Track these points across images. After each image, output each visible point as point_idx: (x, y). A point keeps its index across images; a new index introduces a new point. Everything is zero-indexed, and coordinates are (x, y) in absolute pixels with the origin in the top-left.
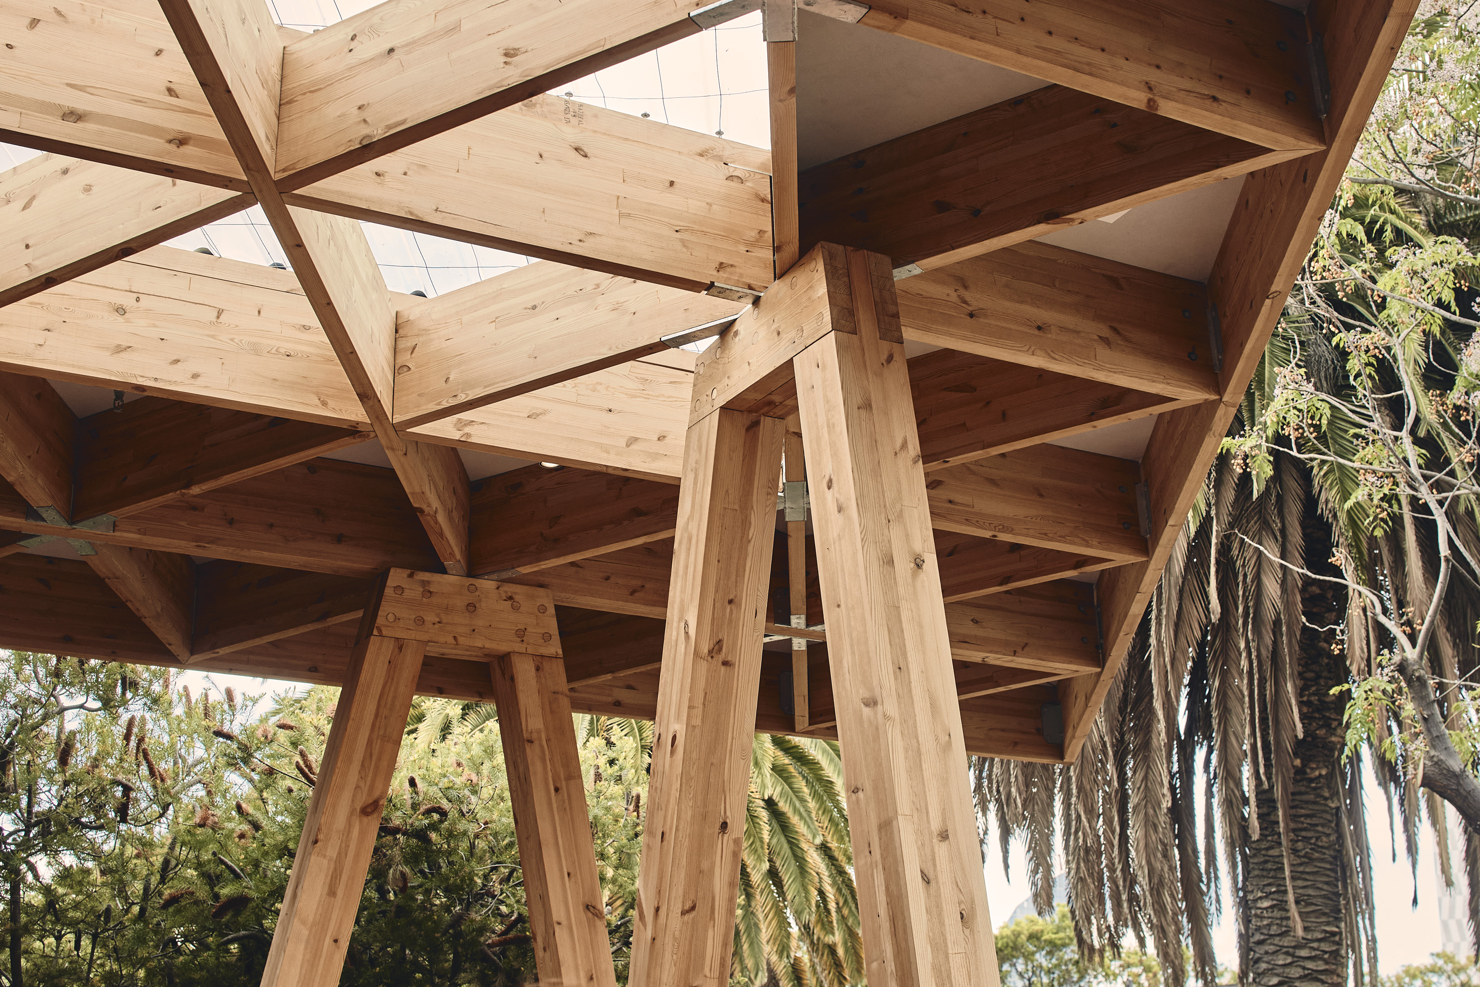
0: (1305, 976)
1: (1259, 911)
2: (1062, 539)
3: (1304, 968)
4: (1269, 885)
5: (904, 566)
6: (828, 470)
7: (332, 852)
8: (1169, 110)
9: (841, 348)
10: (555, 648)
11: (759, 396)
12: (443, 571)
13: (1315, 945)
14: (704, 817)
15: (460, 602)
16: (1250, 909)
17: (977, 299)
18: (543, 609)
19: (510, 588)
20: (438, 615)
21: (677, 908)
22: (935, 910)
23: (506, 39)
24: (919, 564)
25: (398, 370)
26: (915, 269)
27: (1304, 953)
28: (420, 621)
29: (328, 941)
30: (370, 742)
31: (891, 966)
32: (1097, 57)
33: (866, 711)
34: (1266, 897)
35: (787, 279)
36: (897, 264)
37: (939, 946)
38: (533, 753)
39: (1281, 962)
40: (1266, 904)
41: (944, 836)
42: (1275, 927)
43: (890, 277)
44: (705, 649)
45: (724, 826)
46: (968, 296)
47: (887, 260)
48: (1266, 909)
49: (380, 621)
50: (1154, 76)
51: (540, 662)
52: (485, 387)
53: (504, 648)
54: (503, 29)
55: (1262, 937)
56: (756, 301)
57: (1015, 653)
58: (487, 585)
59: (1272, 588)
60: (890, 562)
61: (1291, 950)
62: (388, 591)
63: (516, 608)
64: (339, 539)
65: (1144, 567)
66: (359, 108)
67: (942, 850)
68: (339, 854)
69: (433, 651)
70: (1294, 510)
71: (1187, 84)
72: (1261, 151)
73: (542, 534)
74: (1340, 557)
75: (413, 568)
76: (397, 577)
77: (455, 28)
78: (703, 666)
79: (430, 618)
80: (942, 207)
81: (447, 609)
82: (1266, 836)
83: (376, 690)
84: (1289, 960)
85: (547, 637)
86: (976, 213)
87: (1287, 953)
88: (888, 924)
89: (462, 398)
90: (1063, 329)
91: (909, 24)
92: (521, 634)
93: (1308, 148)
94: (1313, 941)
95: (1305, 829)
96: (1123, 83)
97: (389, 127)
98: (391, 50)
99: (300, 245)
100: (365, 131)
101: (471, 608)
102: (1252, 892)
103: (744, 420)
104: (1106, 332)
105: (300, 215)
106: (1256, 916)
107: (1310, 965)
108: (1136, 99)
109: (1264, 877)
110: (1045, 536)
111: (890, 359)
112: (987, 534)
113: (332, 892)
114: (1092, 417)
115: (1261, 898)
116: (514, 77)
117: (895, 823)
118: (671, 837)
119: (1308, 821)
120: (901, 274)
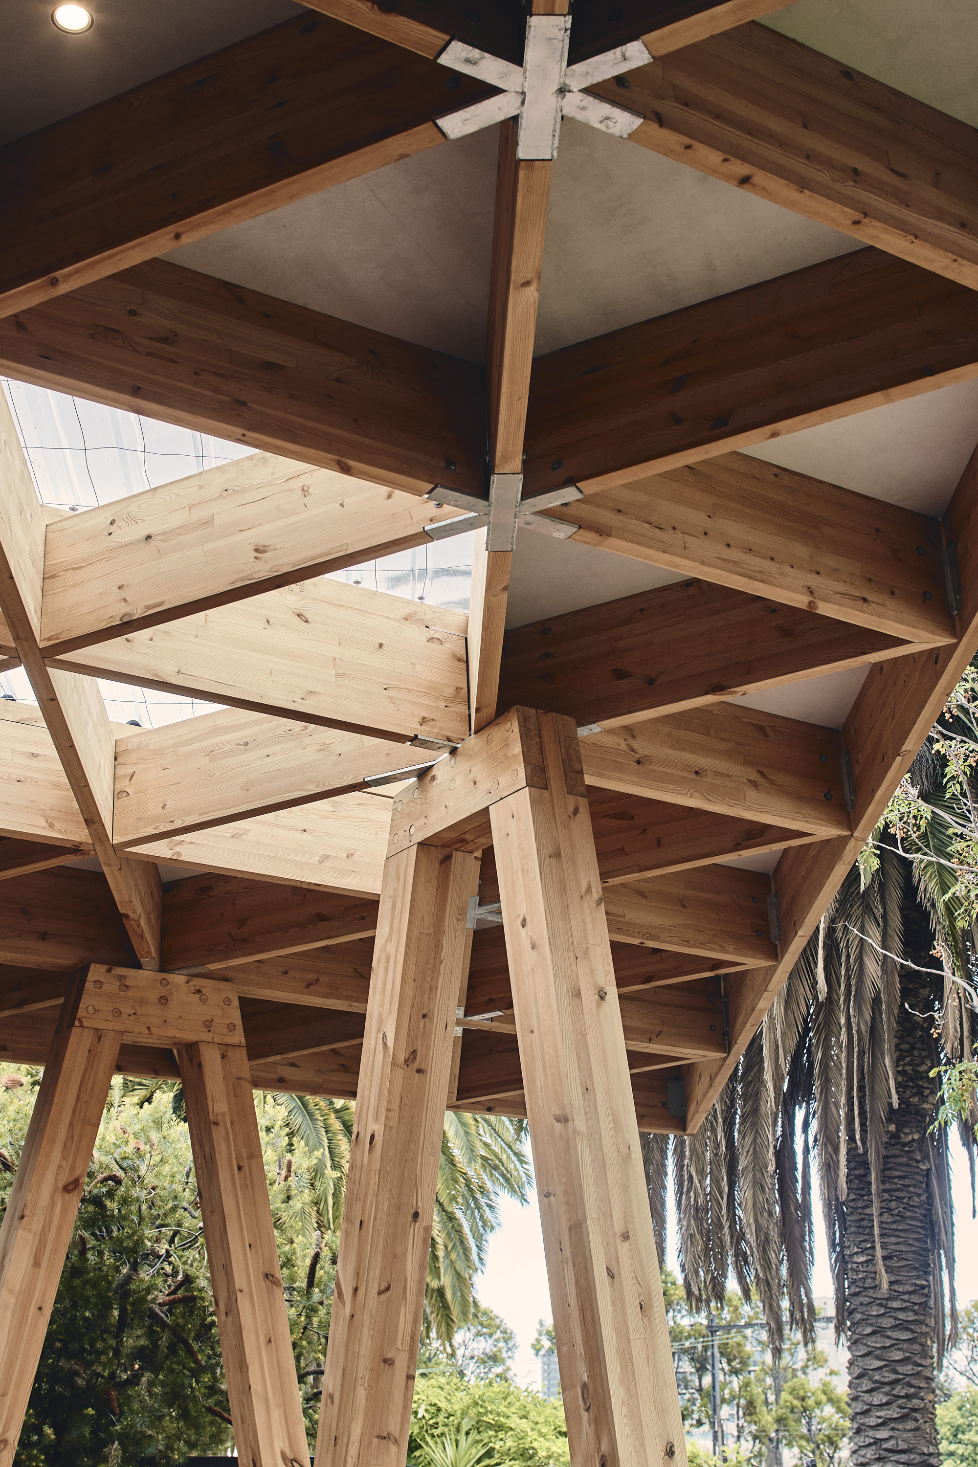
0: (897, 1326)
1: (855, 1266)
2: (702, 945)
3: (896, 1319)
4: (865, 1241)
5: (589, 997)
6: (523, 910)
7: (37, 1227)
8: (826, 609)
9: (535, 802)
10: (238, 1037)
11: (453, 835)
12: (139, 966)
13: (906, 1297)
14: (399, 1207)
15: (153, 996)
16: (847, 1262)
17: (643, 747)
18: (228, 1001)
19: (198, 982)
20: (134, 1008)
21: (374, 1289)
22: (619, 1302)
23: (257, 535)
24: (602, 995)
25: (118, 795)
26: (596, 728)
27: (895, 1304)
28: (117, 1013)
29: (33, 1308)
30: (71, 1125)
31: (580, 1349)
32: (767, 565)
33: (558, 1126)
34: (862, 1252)
35: (484, 735)
36: (581, 724)
37: (623, 1334)
38: (218, 1134)
39: (874, 1313)
40: (862, 1259)
41: (626, 1237)
42: (869, 1281)
43: (574, 737)
44: (401, 1058)
45: (416, 1215)
46: (635, 744)
47: (572, 721)
48: (862, 1263)
49: (81, 1013)
50: (814, 581)
51: (226, 1050)
52: (200, 815)
53: (192, 1037)
54: (253, 527)
55: (857, 1290)
56: (453, 751)
57: (650, 1040)
58: (178, 979)
59: (873, 969)
60: (578, 995)
61: (884, 1302)
62: (89, 985)
63: (204, 1001)
64: (44, 936)
65: (772, 971)
66: (120, 588)
67: (624, 1248)
68: (43, 1228)
69: (128, 1039)
70: (895, 895)
71: (840, 587)
72: (899, 642)
73: (230, 934)
74: (940, 950)
75: (112, 964)
76: (96, 972)
77: (208, 522)
78: (400, 1073)
79: (126, 1009)
80: (620, 674)
81: (142, 1002)
82: (862, 1196)
83: (77, 1078)
84: (882, 1311)
85: (231, 1027)
86: (651, 682)
87: (880, 1305)
88: (577, 1313)
89: (178, 824)
90: (717, 774)
91: (612, 541)
92: (208, 1025)
93: (943, 641)
94: (904, 1293)
95: (898, 1190)
96: (788, 588)
97: (148, 607)
98: (149, 537)
99: (54, 699)
100: (124, 609)
101: (164, 1000)
102: (849, 1247)
103: (438, 854)
104: (754, 776)
105: (60, 678)
106: (852, 1269)
107: (901, 1315)
108: (799, 600)
109: (860, 1233)
110: (686, 943)
111: (576, 811)
112: (636, 941)
113: (37, 1264)
114: (737, 847)
115: (857, 1253)
116: (263, 571)
117: (584, 1225)
118: (369, 1225)
119: (902, 1182)
120: (583, 732)
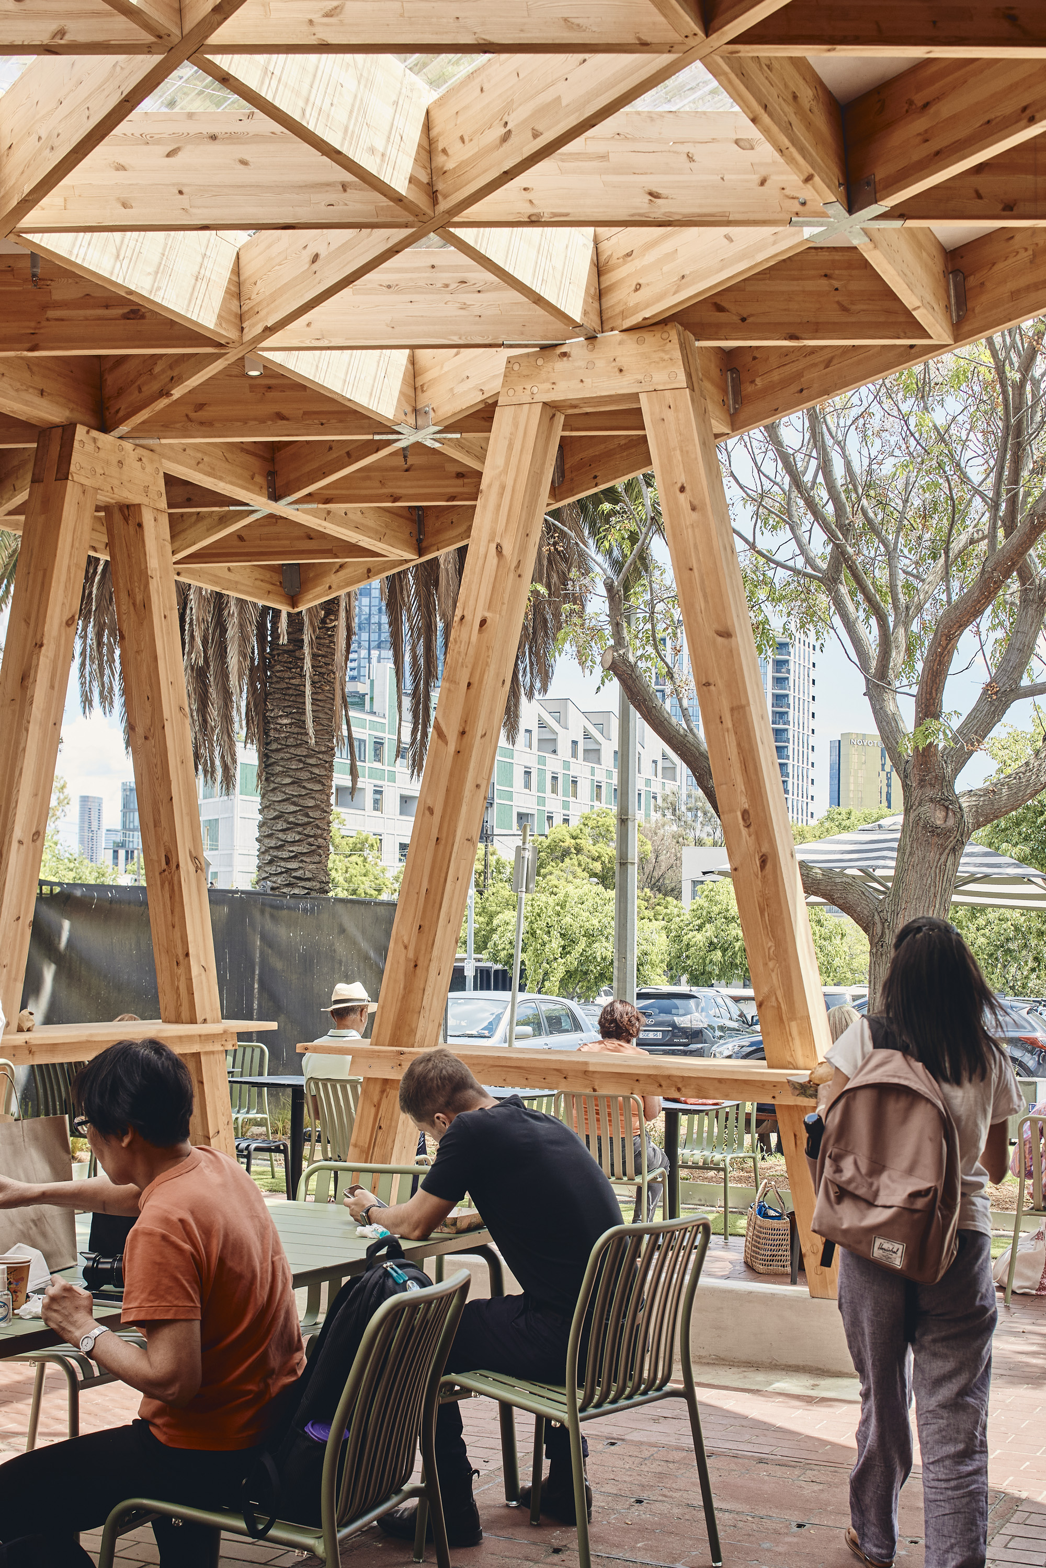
0: (312, 778)
1: (278, 727)
3: (312, 773)
4: (289, 706)
7: (51, 654)
10: (164, 503)
12: (106, 431)
13: (321, 756)
15: (115, 459)
16: (269, 722)
18: (158, 473)
19: (140, 451)
20: (103, 468)
27: (312, 761)
28: (94, 472)
34: (287, 716)
35: (633, 335)
39: (294, 767)
40: (285, 721)
42: (292, 740)
48: (286, 725)
51: (156, 514)
53: (137, 500)
55: (279, 747)
56: (591, 339)
58: (128, 446)
61: (303, 759)
63: (143, 468)
68: (55, 656)
76: (80, 433)
79: (99, 469)
81: (108, 463)
82: (291, 669)
84: (301, 765)
85: (159, 495)
87: (300, 761)
92: (146, 490)
93: (945, 341)
94: (319, 753)
95: (321, 667)
101: (120, 464)
106: (275, 729)
107: (317, 771)
109: (285, 700)
115: (281, 716)
119: (323, 660)
